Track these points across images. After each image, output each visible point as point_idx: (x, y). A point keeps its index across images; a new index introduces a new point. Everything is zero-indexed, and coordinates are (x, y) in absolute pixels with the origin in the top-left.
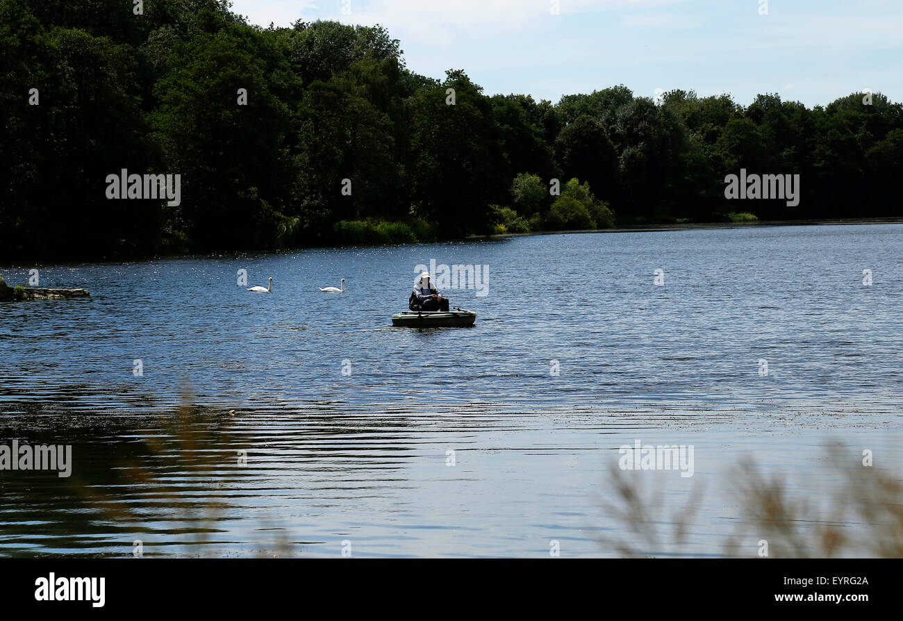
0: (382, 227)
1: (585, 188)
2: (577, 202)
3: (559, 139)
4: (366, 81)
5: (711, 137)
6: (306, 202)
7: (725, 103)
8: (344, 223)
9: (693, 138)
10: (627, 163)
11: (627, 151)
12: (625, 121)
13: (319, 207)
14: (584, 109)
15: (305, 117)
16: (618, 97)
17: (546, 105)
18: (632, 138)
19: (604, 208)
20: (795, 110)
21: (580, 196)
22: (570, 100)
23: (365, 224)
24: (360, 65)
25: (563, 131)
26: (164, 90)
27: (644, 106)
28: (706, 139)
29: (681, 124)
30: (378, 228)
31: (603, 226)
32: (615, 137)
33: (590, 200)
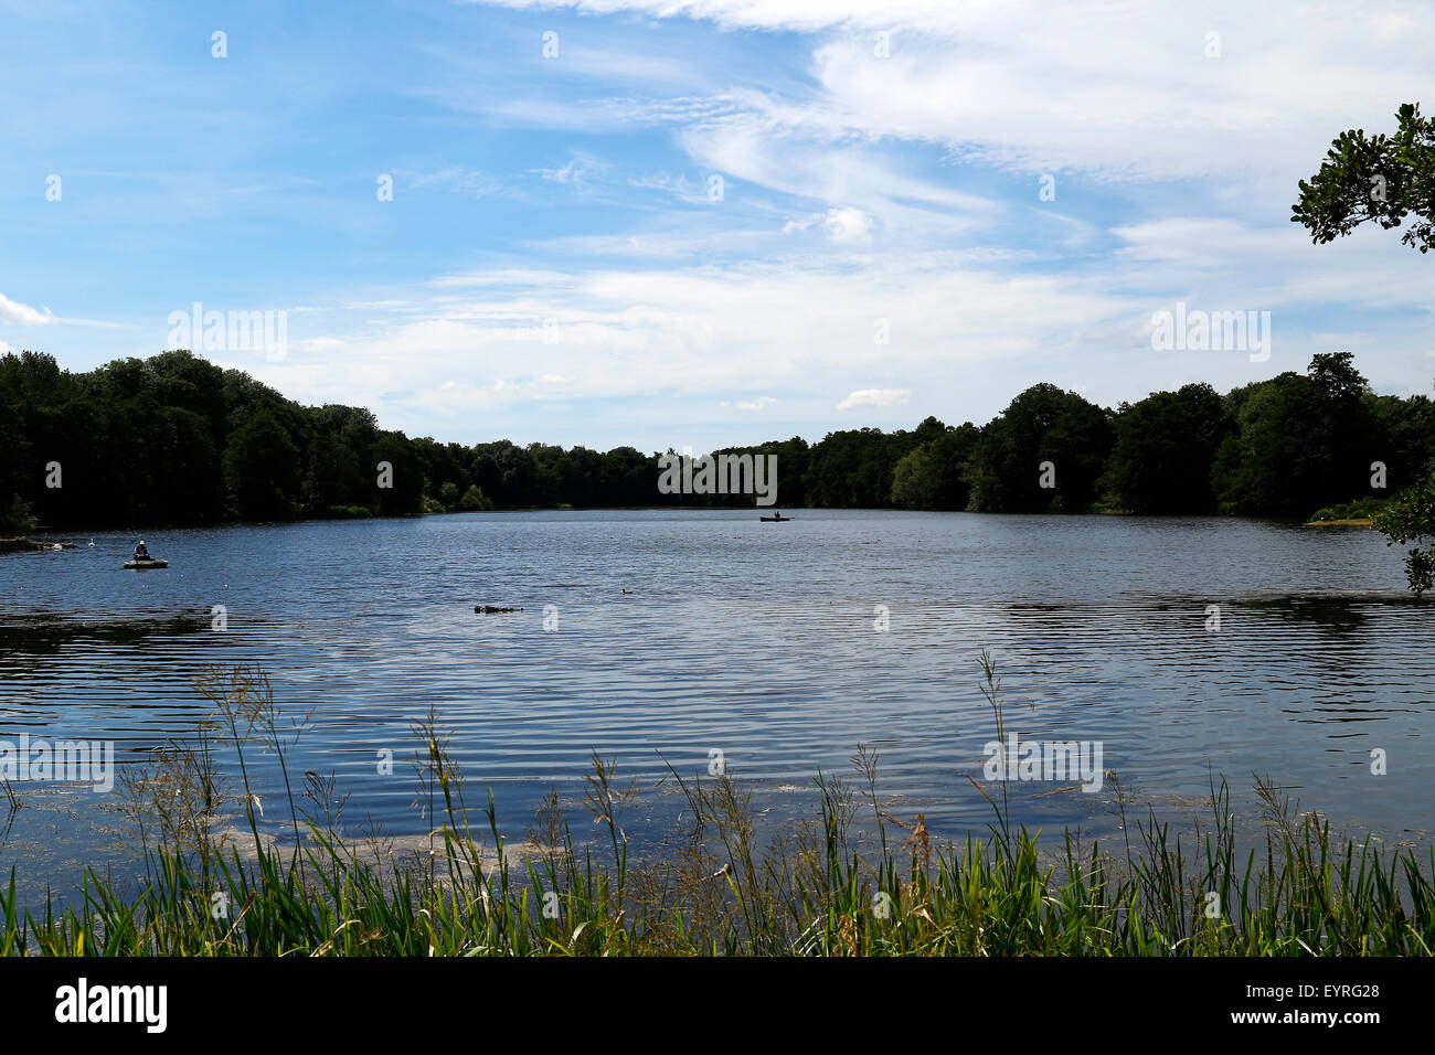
0: (353, 509)
1: (479, 491)
2: (474, 497)
3: (473, 465)
4: (349, 436)
5: (550, 466)
6: (311, 496)
7: (559, 449)
8: (332, 507)
9: (541, 466)
10: (508, 479)
11: (508, 472)
12: (507, 457)
13: (320, 499)
14: (487, 451)
15: (312, 453)
16: (505, 445)
17: (467, 448)
18: (510, 466)
19: (488, 500)
20: (592, 454)
21: (476, 494)
22: (480, 446)
23: (344, 508)
24: (349, 428)
25: (476, 461)
26: (231, 437)
27: (517, 450)
28: (548, 468)
29: (535, 459)
30: (350, 509)
31: (487, 509)
32: (502, 465)
33: (481, 496)
